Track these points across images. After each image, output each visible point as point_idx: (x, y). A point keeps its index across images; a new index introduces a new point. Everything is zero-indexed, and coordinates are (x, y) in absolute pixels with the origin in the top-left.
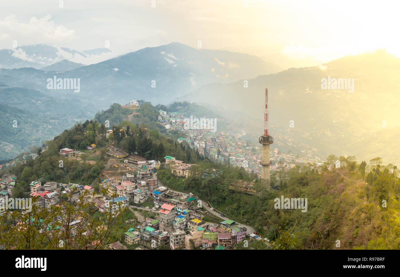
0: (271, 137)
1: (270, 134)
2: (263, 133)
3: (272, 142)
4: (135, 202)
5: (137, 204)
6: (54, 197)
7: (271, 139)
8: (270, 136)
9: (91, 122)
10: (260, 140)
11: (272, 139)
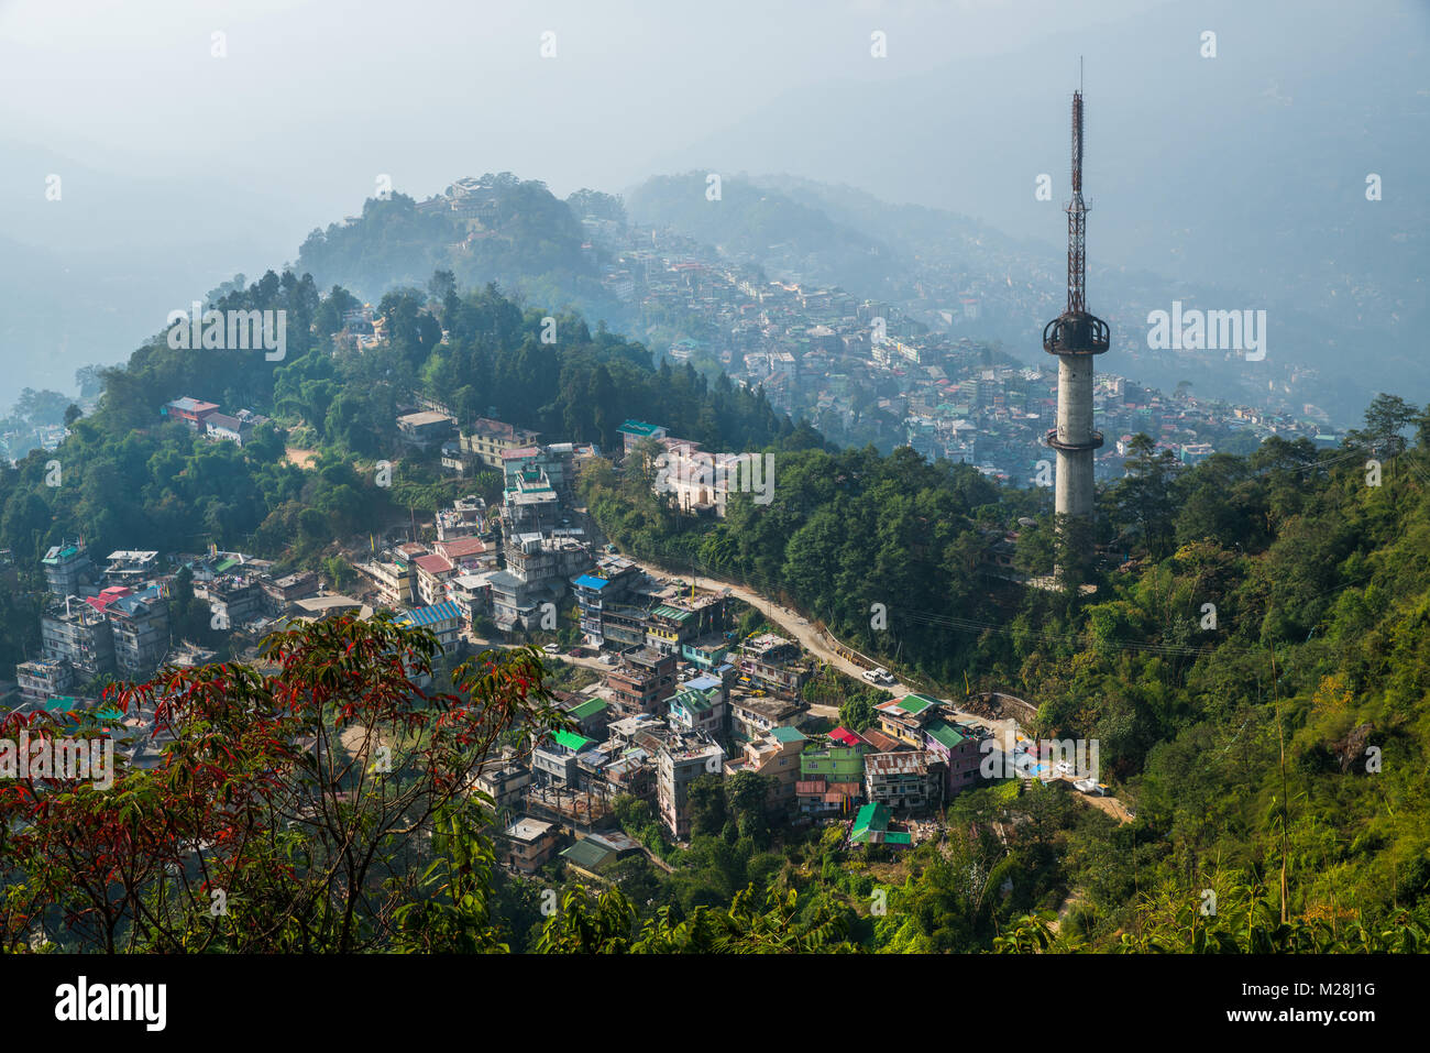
0: (1100, 322)
1: (1095, 305)
2: (1059, 306)
3: (1103, 347)
4: (500, 627)
5: (508, 633)
6: (150, 613)
7: (1099, 331)
8: (1096, 319)
9: (289, 277)
10: (1049, 335)
11: (1104, 333)
